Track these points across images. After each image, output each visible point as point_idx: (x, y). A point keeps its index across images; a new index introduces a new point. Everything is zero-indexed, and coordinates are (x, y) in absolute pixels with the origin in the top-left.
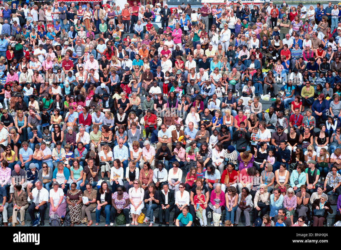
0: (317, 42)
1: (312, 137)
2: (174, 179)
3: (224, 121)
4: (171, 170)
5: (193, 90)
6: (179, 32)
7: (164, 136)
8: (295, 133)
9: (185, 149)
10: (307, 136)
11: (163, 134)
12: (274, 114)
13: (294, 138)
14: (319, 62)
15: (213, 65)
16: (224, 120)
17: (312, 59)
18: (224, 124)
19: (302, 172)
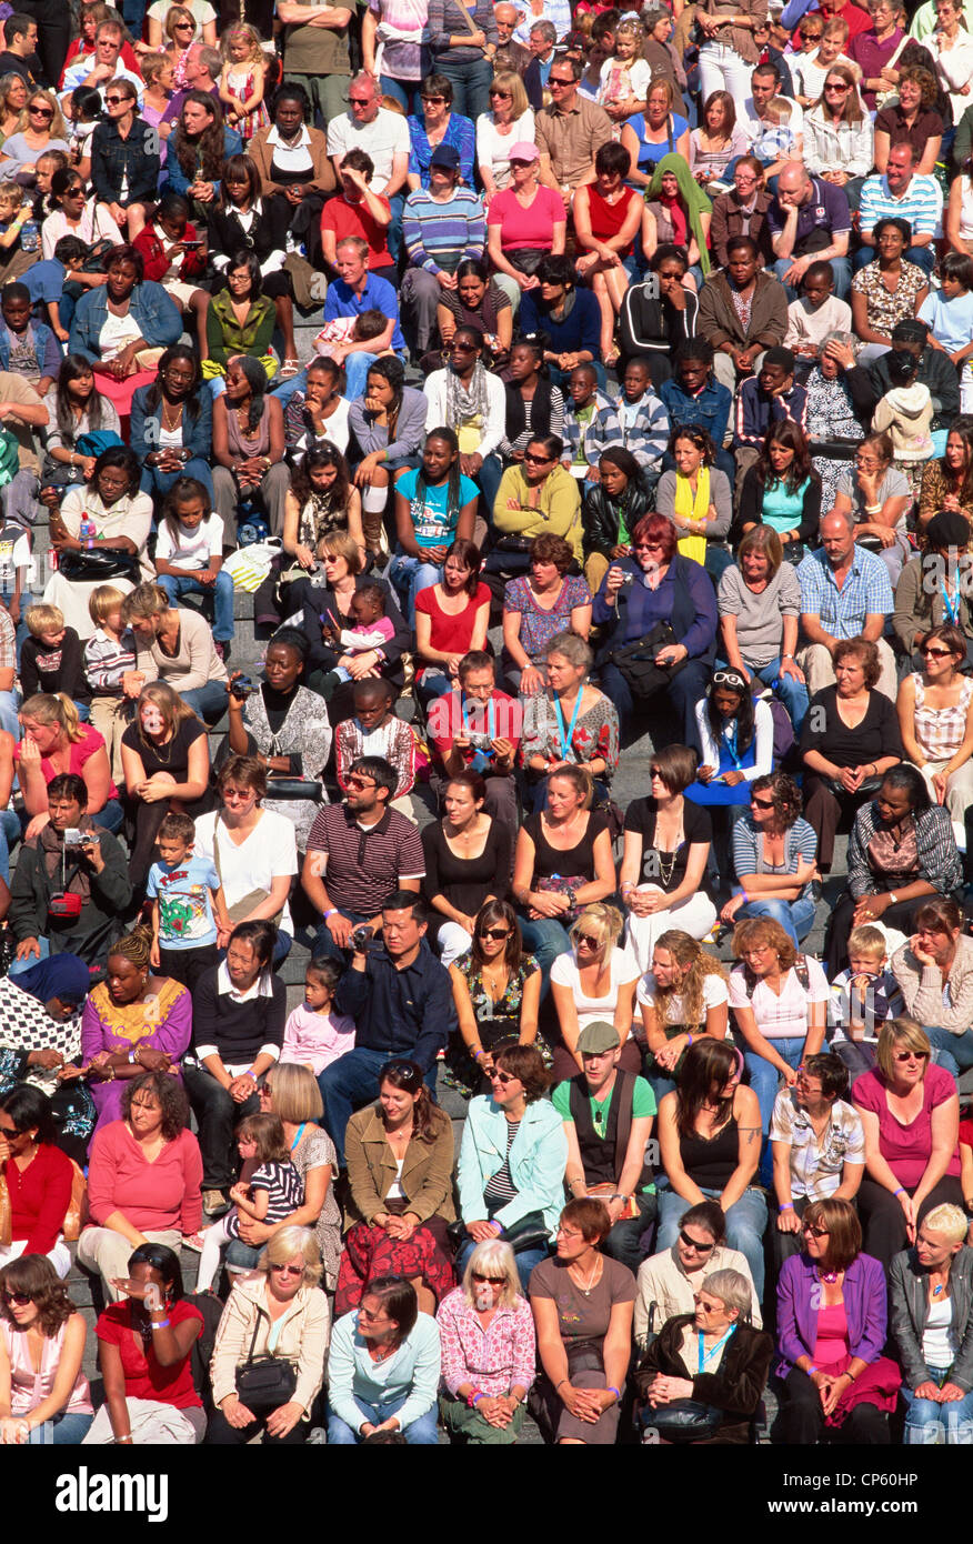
1: (603, 839)
8: (486, 821)
10: (568, 834)
12: (303, 690)
13: (477, 852)
19: (529, 1101)
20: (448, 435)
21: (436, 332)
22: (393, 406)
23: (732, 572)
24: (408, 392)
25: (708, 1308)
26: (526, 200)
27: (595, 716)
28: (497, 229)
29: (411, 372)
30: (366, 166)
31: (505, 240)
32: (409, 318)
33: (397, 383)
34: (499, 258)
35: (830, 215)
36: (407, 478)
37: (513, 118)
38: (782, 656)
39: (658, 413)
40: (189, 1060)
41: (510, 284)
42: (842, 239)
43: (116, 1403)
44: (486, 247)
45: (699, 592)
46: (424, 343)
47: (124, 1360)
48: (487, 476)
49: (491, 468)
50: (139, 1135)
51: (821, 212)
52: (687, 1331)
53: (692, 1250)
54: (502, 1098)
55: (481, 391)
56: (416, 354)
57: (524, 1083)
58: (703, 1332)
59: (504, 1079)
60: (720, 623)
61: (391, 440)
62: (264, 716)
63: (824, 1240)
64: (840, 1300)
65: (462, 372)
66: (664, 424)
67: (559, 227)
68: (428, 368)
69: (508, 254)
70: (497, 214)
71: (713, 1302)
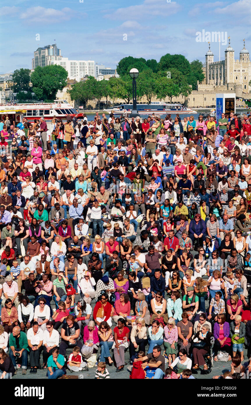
0: (188, 158)
2: (41, 318)
3: (94, 249)
4: (38, 307)
5: (58, 214)
6: (40, 151)
7: (26, 268)
9: (53, 282)
11: (25, 266)
14: (192, 179)
15: (79, 185)
16: (94, 247)
17: (185, 176)
18: (95, 251)
19: (176, 299)
20: (168, 200)
21: (167, 186)
22: (161, 196)
23: (209, 221)
24: (163, 194)
25: (204, 329)
26: (180, 167)
27: (189, 241)
28: (176, 171)
29: (163, 191)
30: (158, 162)
31: (177, 173)
32: (163, 183)
33: (161, 193)
34: (177, 175)
35: (225, 170)
36: (162, 206)
37: (179, 155)
38: (217, 234)
39: (199, 198)
40: (129, 291)
41: (178, 179)
42: (226, 173)
43: (116, 341)
44: (175, 174)
45: (203, 224)
46: (165, 187)
47: (117, 335)
48: (174, 206)
49: (174, 205)
50: (121, 302)
51: (223, 169)
52: (200, 333)
53: (201, 321)
54: (172, 298)
55: (173, 194)
56: (164, 189)
57: (176, 297)
58: (202, 333)
59: (173, 296)
60: (207, 228)
61: (160, 201)
62: (141, 241)
63: (221, 319)
64: (223, 329)
65: (170, 192)
66: (200, 199)
67: (185, 170)
68: (166, 191)
69: (178, 175)
70: (176, 169)
71: (205, 328)
